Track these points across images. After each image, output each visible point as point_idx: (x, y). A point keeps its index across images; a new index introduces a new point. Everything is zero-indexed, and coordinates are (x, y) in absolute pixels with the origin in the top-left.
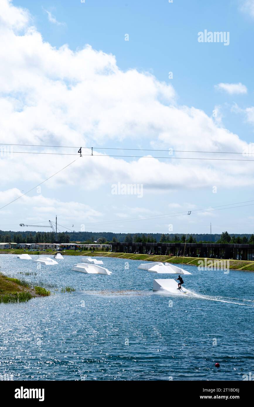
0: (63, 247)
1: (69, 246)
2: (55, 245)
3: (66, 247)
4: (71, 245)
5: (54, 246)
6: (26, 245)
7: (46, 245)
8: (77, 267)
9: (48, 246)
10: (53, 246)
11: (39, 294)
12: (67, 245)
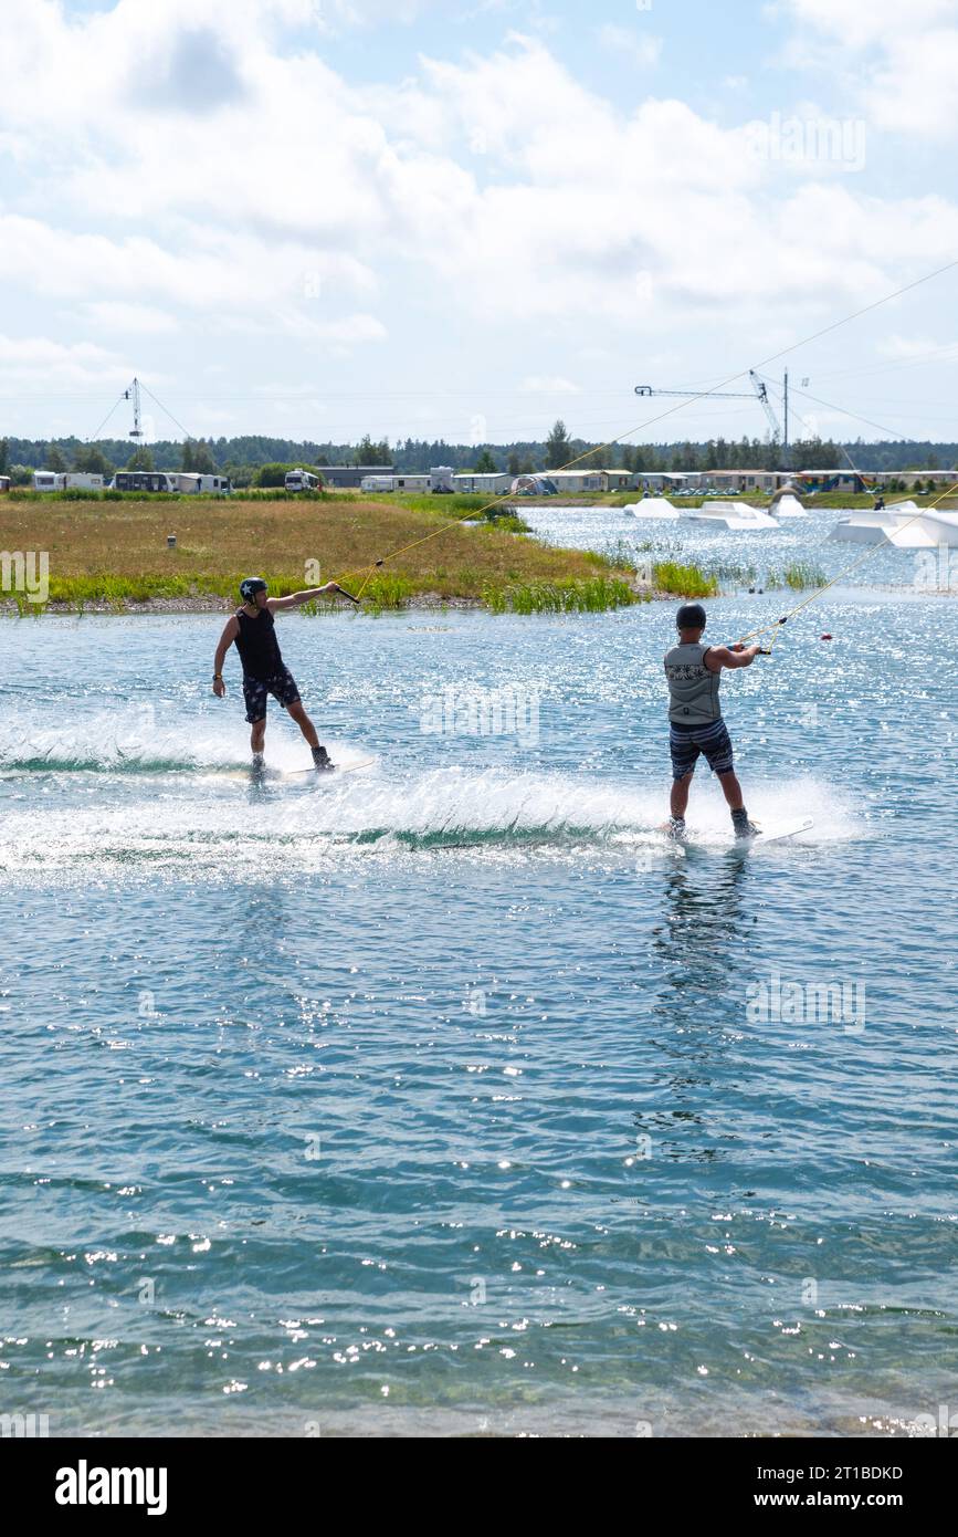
0: (810, 482)
1: (831, 478)
2: (778, 478)
3: (820, 482)
4: (840, 475)
5: (775, 480)
6: (665, 478)
7: (744, 477)
8: (851, 524)
9: (752, 479)
10: (768, 479)
11: (670, 592)
12: (826, 476)
